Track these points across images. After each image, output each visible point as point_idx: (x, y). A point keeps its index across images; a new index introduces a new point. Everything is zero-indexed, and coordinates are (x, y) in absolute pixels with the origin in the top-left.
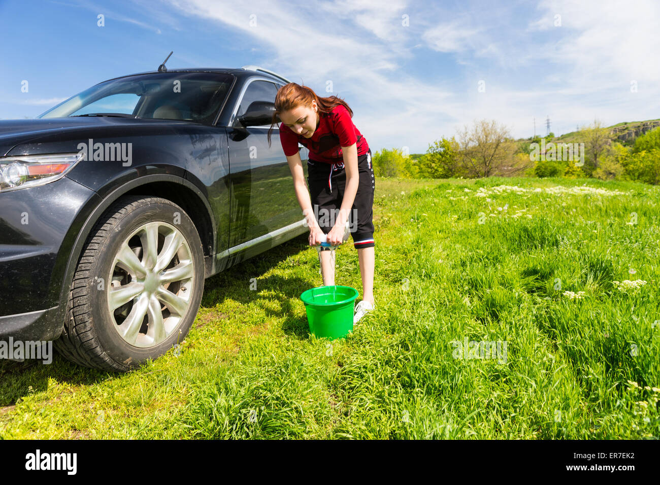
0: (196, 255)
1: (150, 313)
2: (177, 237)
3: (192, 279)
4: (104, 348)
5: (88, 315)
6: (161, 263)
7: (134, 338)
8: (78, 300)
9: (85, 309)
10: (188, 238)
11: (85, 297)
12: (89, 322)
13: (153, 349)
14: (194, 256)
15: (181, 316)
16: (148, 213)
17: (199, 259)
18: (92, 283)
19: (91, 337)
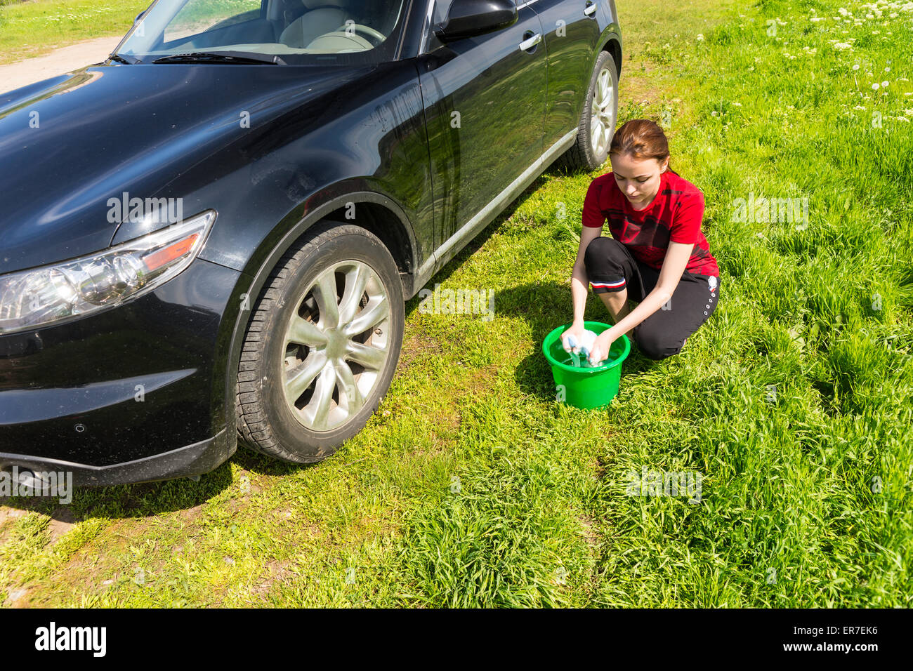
0: (391, 285)
1: (340, 382)
2: (361, 273)
3: (389, 318)
4: (289, 451)
5: (264, 422)
6: (345, 314)
7: (324, 423)
8: (248, 408)
9: (259, 417)
10: (377, 268)
11: (256, 404)
12: (267, 430)
13: (348, 426)
14: (388, 287)
15: (378, 370)
16: (319, 263)
17: (395, 290)
18: (261, 386)
19: (272, 444)
